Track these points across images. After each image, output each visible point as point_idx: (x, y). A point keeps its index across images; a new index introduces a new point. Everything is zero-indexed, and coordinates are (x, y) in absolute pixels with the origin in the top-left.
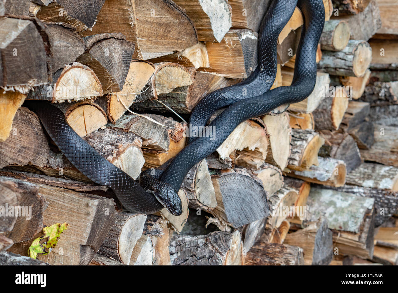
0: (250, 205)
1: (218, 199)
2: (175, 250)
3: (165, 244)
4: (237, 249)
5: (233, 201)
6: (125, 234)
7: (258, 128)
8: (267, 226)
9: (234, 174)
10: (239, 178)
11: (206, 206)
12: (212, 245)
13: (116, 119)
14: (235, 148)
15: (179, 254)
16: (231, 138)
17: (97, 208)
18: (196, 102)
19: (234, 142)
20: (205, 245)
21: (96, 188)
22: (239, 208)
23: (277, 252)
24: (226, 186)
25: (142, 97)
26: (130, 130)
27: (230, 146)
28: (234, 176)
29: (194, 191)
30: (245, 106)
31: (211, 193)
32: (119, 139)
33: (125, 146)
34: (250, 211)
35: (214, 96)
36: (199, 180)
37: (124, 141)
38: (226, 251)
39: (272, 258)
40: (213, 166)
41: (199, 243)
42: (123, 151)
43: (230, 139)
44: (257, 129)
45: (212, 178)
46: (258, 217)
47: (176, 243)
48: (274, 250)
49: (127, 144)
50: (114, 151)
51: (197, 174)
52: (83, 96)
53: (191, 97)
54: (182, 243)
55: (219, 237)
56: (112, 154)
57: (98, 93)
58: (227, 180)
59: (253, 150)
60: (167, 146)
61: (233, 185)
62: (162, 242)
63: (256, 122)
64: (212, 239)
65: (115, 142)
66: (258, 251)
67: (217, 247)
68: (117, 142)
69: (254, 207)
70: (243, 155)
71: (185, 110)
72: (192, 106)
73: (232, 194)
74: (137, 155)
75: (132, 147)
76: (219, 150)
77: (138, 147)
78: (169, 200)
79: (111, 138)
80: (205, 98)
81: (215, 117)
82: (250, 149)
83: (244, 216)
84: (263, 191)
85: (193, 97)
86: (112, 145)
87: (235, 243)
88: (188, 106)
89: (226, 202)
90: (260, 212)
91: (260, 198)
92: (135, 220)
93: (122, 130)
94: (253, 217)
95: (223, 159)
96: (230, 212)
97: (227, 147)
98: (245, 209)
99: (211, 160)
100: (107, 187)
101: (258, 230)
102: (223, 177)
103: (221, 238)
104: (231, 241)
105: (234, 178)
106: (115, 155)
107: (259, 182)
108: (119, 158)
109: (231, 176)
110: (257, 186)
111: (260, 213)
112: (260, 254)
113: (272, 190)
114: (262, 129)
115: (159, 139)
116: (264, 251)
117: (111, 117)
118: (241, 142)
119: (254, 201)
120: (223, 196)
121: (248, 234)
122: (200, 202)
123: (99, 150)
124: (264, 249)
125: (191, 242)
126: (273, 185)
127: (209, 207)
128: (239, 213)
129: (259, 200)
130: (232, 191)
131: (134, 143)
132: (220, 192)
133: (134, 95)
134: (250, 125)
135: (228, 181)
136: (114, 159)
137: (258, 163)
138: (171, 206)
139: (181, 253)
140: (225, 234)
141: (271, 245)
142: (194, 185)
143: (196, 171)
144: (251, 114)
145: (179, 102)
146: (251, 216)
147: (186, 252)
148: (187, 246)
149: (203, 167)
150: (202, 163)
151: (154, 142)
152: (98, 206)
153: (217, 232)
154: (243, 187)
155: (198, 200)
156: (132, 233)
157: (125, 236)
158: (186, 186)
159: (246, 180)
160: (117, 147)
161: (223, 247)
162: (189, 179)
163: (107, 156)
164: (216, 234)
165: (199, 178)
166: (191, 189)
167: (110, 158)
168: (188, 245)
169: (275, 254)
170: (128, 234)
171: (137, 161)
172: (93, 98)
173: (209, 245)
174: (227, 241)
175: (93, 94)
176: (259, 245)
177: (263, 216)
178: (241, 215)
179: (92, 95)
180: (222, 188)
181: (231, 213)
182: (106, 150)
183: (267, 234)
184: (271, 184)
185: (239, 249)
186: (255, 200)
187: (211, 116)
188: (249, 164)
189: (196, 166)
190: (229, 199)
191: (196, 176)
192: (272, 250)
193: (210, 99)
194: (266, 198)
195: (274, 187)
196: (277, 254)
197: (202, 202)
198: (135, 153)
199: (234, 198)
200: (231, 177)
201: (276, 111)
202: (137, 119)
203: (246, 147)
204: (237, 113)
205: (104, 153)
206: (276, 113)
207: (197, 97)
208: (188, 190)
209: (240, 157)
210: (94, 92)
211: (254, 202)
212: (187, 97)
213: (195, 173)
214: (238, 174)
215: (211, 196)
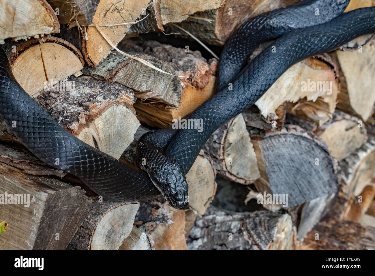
0: (308, 176)
1: (261, 168)
2: (201, 234)
3: (178, 232)
4: (286, 238)
5: (283, 171)
6: (103, 232)
7: (323, 69)
8: (340, 194)
9: (285, 135)
10: (292, 140)
11: (241, 178)
12: (249, 233)
13: (97, 62)
14: (285, 100)
15: (205, 240)
16: (279, 85)
17: (45, 205)
18: (231, 30)
19: (284, 91)
20: (240, 231)
21: (49, 172)
22: (291, 182)
23: (351, 234)
24: (273, 151)
25: (144, 26)
26: (115, 80)
27: (276, 97)
28: (285, 137)
29: (223, 160)
30: (299, 39)
31: (251, 160)
32: (92, 96)
33: (103, 106)
34: (307, 185)
35: (256, 24)
36: (230, 144)
37: (99, 98)
38: (267, 244)
39: (344, 243)
40: (253, 124)
41: (232, 227)
42: (99, 114)
43: (277, 87)
44: (322, 71)
45: (252, 138)
46: (320, 193)
47: (204, 223)
48: (348, 231)
49: (104, 103)
50: (81, 115)
51: (228, 136)
52: (24, 34)
53: (223, 24)
54: (211, 224)
55: (260, 222)
56: (78, 120)
57: (52, 28)
58: (274, 142)
59: (314, 100)
60: (177, 99)
61: (282, 149)
62: (174, 231)
63: (320, 59)
64: (250, 223)
65: (86, 100)
66: (326, 229)
67: (255, 236)
68: (89, 100)
69: (314, 180)
70: (302, 104)
71: (216, 42)
72: (225, 36)
73: (281, 163)
74: (125, 116)
75: (115, 107)
76: (260, 103)
77: (127, 105)
78: (168, 185)
79: (82, 94)
80: (243, 26)
81: (259, 52)
82: (309, 99)
83: (298, 192)
84: (327, 157)
85: (226, 24)
86: (80, 105)
87: (283, 230)
88: (219, 36)
89: (272, 174)
90: (322, 186)
91: (323, 167)
92: (119, 212)
93: (103, 79)
94: (312, 194)
95: (265, 116)
96: (277, 186)
97: (272, 98)
98: (300, 182)
99: (250, 115)
100: (65, 171)
101: (326, 201)
102: (268, 139)
103: (263, 224)
104: (276, 229)
105: (284, 139)
106: (83, 121)
107: (322, 145)
108: (91, 125)
109: (280, 137)
110: (319, 151)
111: (323, 188)
112: (327, 234)
113: (348, 148)
114: (330, 70)
115: (164, 91)
116: (333, 230)
117: (89, 58)
118: (295, 90)
119: (313, 171)
120: (267, 165)
121: (306, 213)
122: (231, 174)
123: (60, 113)
124: (333, 227)
125: (223, 223)
126: (349, 142)
127: (246, 179)
128: (290, 188)
129: (322, 170)
130: (281, 157)
131: (118, 99)
132: (263, 159)
133: (126, 26)
134: (310, 66)
135: (275, 144)
136: (81, 126)
137: (321, 118)
138: (171, 194)
139: (208, 238)
140: (270, 217)
141: (343, 223)
142: (222, 151)
143: (225, 132)
144: (310, 52)
145: (206, 31)
146: (308, 193)
147: (215, 237)
148: (216, 230)
149: (237, 125)
150: (236, 120)
151: (156, 94)
152: (48, 201)
153: (259, 212)
154: (297, 152)
155: (229, 172)
156: (113, 231)
157: (101, 236)
158: (212, 152)
159: (303, 142)
160: (87, 108)
161: (263, 238)
162: (215, 142)
163: (70, 122)
164: (257, 215)
165: (231, 142)
166: (218, 157)
167: (75, 126)
168: (219, 228)
169: (348, 237)
170: (106, 233)
171: (125, 125)
172: (43, 36)
173: (245, 233)
174: (270, 228)
175: (42, 30)
176: (327, 221)
177: (326, 192)
178: (294, 190)
179: (42, 33)
180: (266, 153)
181: (279, 187)
182: (69, 114)
183: (342, 204)
184: (346, 142)
185: (290, 237)
186: (315, 170)
187: (253, 51)
188: (309, 118)
189: (226, 125)
190: (276, 168)
191: (225, 138)
192: (345, 230)
193: (249, 28)
194: (332, 167)
195: (351, 144)
196: (351, 236)
197: (235, 174)
198: (121, 114)
199: (284, 167)
200: (280, 139)
201: (351, 44)
202: (126, 63)
203: (303, 97)
204: (286, 50)
205: (66, 118)
206: (351, 48)
207: (232, 24)
208: (214, 157)
209: (299, 107)
210: (44, 27)
211: (314, 173)
212: (217, 24)
213: (224, 135)
214: (292, 134)
215: (249, 165)
